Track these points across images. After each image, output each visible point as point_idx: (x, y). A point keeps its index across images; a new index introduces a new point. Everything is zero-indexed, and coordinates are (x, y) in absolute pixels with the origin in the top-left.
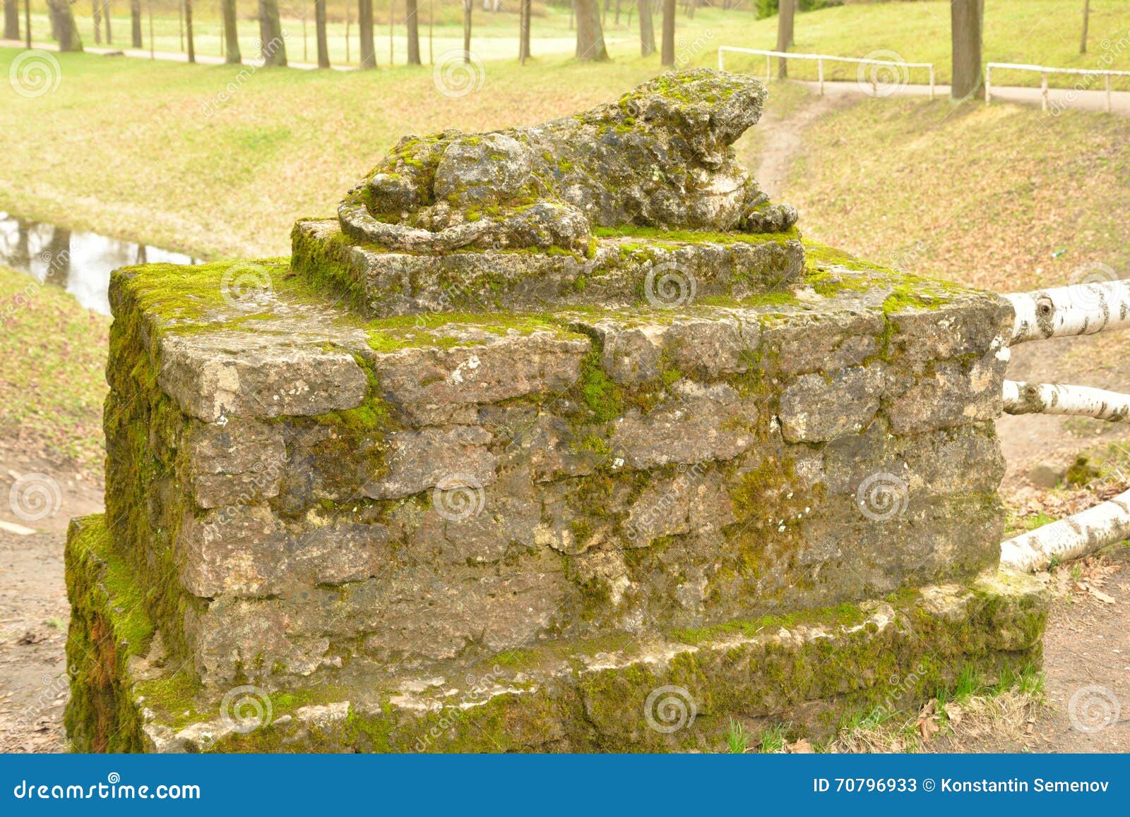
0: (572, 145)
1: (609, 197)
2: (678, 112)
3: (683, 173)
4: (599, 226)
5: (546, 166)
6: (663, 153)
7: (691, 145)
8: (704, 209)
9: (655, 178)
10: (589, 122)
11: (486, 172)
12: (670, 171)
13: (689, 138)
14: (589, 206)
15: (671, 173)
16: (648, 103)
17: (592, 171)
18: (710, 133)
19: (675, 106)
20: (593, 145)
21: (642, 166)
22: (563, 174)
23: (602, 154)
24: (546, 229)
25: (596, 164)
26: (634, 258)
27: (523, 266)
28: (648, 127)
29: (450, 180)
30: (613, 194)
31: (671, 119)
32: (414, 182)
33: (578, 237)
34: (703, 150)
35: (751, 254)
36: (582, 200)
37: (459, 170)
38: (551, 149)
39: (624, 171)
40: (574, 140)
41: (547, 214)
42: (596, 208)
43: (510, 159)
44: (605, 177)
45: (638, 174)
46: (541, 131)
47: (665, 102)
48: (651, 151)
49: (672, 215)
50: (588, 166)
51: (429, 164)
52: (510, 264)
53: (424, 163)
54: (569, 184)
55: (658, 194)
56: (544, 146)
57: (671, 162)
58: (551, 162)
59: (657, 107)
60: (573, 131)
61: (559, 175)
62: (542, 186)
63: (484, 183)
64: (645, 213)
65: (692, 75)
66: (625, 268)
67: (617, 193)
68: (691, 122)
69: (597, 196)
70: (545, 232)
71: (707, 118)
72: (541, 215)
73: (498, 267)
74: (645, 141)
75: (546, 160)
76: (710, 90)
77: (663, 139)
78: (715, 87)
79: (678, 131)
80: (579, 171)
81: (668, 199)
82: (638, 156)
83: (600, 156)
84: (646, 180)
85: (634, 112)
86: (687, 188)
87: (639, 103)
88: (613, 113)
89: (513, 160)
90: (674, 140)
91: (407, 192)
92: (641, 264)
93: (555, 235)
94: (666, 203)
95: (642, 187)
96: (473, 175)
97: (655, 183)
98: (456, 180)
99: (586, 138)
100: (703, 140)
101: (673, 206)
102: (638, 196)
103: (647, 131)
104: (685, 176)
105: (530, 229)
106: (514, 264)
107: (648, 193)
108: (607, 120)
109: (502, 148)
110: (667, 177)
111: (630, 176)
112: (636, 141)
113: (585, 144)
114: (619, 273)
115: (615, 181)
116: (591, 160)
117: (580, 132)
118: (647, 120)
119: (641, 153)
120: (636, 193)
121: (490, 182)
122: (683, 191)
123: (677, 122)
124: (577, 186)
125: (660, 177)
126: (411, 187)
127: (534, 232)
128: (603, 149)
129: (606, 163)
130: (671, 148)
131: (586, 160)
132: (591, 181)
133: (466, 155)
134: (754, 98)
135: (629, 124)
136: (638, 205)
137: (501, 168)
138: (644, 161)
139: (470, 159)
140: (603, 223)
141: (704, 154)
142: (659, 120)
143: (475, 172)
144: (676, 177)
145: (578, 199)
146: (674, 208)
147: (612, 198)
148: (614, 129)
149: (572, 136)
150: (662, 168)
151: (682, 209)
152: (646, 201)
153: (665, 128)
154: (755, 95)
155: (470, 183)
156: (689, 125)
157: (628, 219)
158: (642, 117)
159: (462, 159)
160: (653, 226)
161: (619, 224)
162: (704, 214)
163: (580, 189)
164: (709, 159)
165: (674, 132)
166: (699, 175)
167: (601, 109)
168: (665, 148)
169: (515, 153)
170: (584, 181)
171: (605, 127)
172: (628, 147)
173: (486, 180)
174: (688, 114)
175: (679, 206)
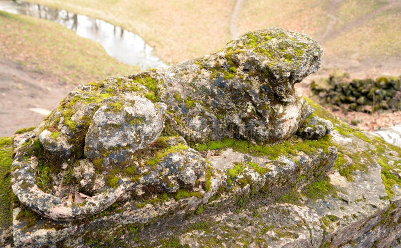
0: (194, 87)
1: (218, 122)
2: (267, 68)
3: (268, 109)
4: (211, 140)
5: (176, 104)
6: (256, 95)
7: (275, 91)
8: (280, 132)
9: (249, 111)
10: (205, 67)
11: (125, 137)
12: (260, 107)
13: (274, 86)
14: (205, 130)
15: (260, 109)
16: (246, 58)
17: (207, 106)
18: (289, 83)
19: (265, 62)
20: (208, 87)
21: (240, 103)
22: (188, 109)
23: (214, 93)
24: (174, 179)
25: (211, 100)
26: (237, 183)
27: (155, 212)
28: (246, 75)
29: (95, 146)
30: (221, 120)
31: (262, 72)
32: (69, 142)
33: (198, 178)
34: (283, 95)
35: (309, 163)
36: (200, 127)
37: (103, 137)
38: (180, 90)
39: (229, 106)
40: (196, 83)
41: (175, 168)
42: (210, 130)
43: (146, 122)
44: (216, 109)
45: (238, 107)
46: (174, 74)
47: (257, 59)
48: (247, 93)
49: (259, 136)
50: (205, 102)
51: (81, 127)
52: (145, 214)
53: (77, 127)
54: (192, 117)
55: (251, 122)
56: (175, 89)
57: (260, 101)
58: (180, 101)
59: (252, 62)
60: (195, 75)
61: (185, 110)
62: (173, 122)
63: (124, 148)
64: (241, 133)
65: (271, 33)
66: (232, 192)
67: (223, 119)
68: (277, 77)
69: (210, 123)
70: (173, 182)
71: (288, 74)
72: (170, 168)
73: (135, 219)
74: (243, 86)
75: (177, 100)
76: (286, 49)
77: (256, 85)
78: (289, 46)
79: (266, 80)
80: (199, 107)
81: (257, 126)
82: (239, 96)
83: (213, 95)
84: (243, 112)
85: (236, 63)
86: (270, 119)
87: (240, 56)
88: (222, 62)
89: (148, 123)
90: (264, 87)
91: (64, 151)
92: (242, 188)
93: (181, 182)
94: (256, 128)
95: (240, 116)
96: (114, 141)
97: (249, 113)
98: (101, 147)
99: (204, 82)
100: (284, 89)
101: (261, 131)
102: (237, 122)
103: (244, 79)
104: (269, 111)
105: (161, 183)
106: (149, 213)
107: (244, 120)
108: (217, 67)
109: (140, 112)
110: (257, 111)
111: (232, 109)
112: (238, 85)
113: (203, 86)
114: (227, 196)
115: (222, 112)
116: (207, 98)
117: (199, 76)
118: (245, 70)
119: (240, 94)
120: (237, 120)
121: (129, 146)
122: (268, 120)
123: (267, 74)
124: (197, 117)
125: (253, 110)
126: (67, 147)
127: (164, 185)
128: (215, 91)
129: (217, 100)
130: (261, 92)
131: (204, 98)
132: (207, 113)
133: (109, 122)
134: (317, 57)
135: (232, 72)
136: (236, 127)
137: (138, 132)
138: (243, 99)
139: (113, 125)
140: (214, 138)
141: (283, 97)
142: (253, 71)
143: (116, 138)
144: (264, 112)
145: (198, 126)
146: (261, 132)
147: (220, 123)
148: (222, 75)
149: (194, 79)
150: (254, 105)
151: (267, 132)
152: (242, 125)
153: (257, 77)
154: (316, 54)
155: (111, 148)
156: (275, 78)
157: (230, 135)
158: (242, 67)
159: (106, 126)
160: (246, 140)
161: (224, 139)
162: (280, 134)
163: (199, 119)
164: (286, 100)
165: (264, 81)
166: (278, 109)
167: (213, 58)
168: (257, 91)
169: (150, 116)
170: (202, 114)
171: (216, 72)
172: (231, 89)
173: (125, 144)
174: (275, 71)
175: (264, 130)
